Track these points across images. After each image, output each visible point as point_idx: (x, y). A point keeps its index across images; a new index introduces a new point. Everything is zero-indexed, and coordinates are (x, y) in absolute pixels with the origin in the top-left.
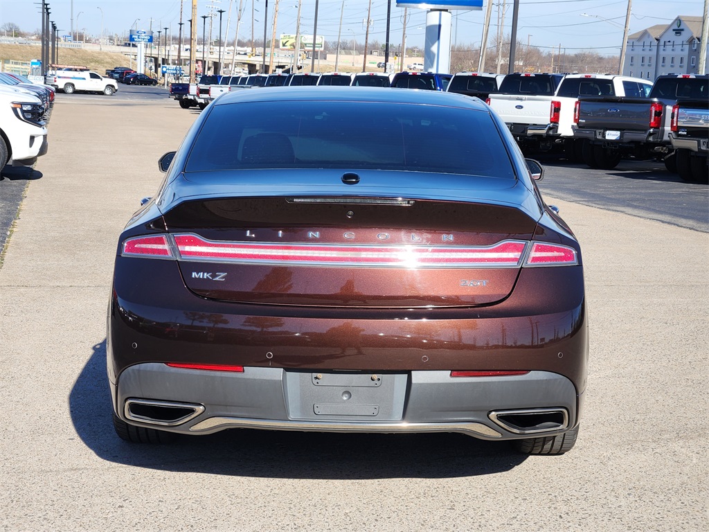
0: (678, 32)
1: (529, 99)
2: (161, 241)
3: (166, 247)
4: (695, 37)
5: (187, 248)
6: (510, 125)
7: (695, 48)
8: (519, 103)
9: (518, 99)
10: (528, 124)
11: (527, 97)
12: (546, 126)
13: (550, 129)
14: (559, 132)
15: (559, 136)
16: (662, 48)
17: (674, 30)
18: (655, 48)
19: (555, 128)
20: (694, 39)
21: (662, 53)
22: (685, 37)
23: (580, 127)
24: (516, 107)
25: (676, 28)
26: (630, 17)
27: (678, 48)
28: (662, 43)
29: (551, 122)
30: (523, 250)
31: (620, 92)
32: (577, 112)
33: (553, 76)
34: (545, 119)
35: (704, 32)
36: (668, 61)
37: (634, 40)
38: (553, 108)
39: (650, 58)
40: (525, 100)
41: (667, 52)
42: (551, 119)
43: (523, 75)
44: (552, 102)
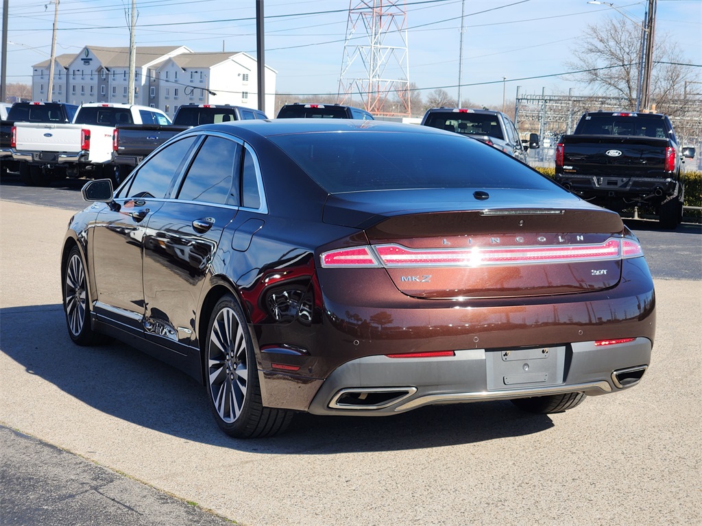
0: (87, 61)
1: (58, 127)
2: (364, 253)
3: (369, 257)
4: (103, 66)
5: (389, 257)
6: (38, 153)
7: (104, 77)
8: (48, 131)
9: (46, 127)
10: (58, 152)
11: (56, 125)
12: (78, 153)
13: (82, 156)
14: (90, 159)
15: (89, 163)
16: (71, 77)
17: (82, 59)
18: (64, 77)
19: (86, 155)
20: (102, 68)
21: (71, 81)
22: (93, 66)
23: (119, 154)
24: (45, 135)
25: (85, 57)
26: (55, 46)
27: (88, 78)
28: (71, 72)
29: (82, 150)
30: (618, 245)
31: (138, 120)
32: (116, 140)
33: (63, 105)
34: (77, 147)
35: (132, 63)
36: (78, 90)
37: (43, 69)
38: (84, 135)
39: (60, 86)
40: (54, 128)
41: (77, 81)
42: (82, 147)
43: (32, 103)
44: (83, 130)
